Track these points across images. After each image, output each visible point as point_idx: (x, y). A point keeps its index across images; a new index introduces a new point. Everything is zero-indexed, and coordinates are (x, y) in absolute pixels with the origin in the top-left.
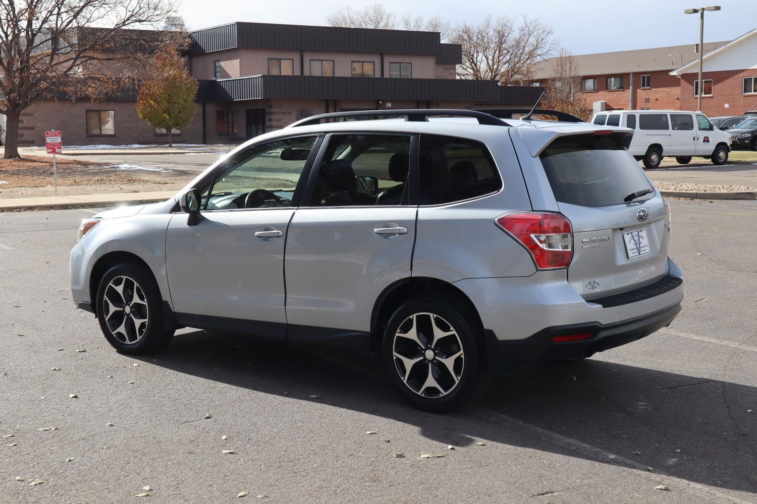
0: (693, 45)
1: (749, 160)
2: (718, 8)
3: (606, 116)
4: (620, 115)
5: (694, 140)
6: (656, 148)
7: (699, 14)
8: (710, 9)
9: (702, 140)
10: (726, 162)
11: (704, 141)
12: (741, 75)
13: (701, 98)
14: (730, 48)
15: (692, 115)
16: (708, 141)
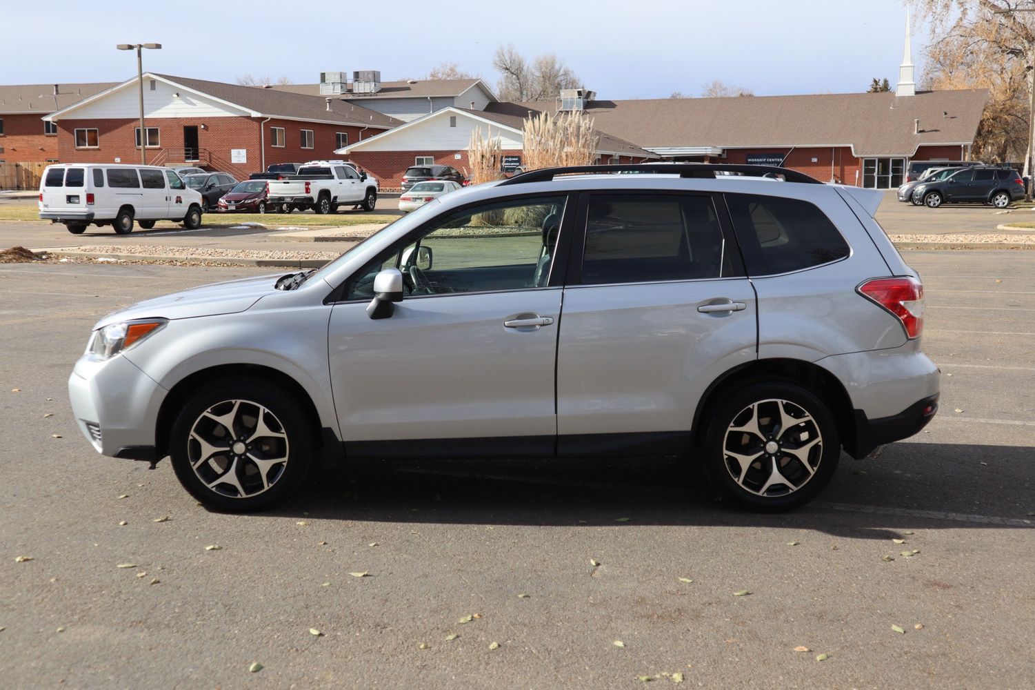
0: (51, 85)
1: (223, 223)
2: (159, 46)
3: (64, 170)
4: (83, 170)
5: (167, 200)
6: (127, 210)
7: (136, 50)
8: (149, 47)
9: (174, 200)
10: (200, 226)
11: (177, 202)
12: (133, 124)
13: (145, 149)
14: (117, 92)
15: (162, 170)
16: (181, 202)
